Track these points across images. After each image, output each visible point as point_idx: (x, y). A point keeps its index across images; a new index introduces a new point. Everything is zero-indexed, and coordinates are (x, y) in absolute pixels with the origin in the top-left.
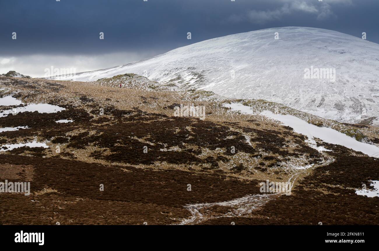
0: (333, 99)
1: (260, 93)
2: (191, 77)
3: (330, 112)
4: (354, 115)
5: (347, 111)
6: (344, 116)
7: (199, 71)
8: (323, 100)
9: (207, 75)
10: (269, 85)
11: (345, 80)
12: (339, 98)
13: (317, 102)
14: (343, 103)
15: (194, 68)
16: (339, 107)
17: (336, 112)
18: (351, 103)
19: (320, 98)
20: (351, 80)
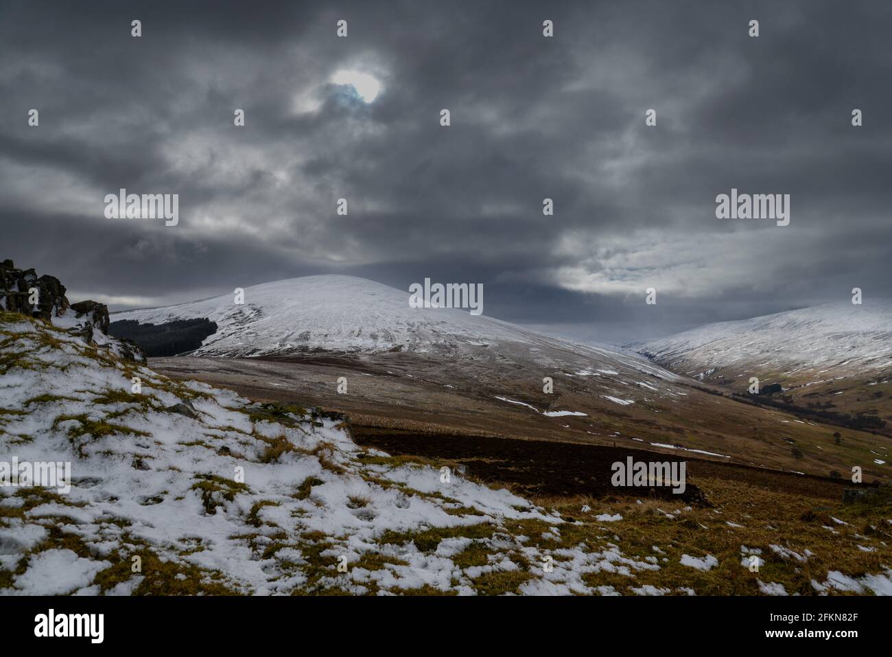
0: (368, 330)
1: (309, 325)
2: (251, 311)
3: (366, 341)
4: (386, 343)
5: (380, 340)
6: (378, 344)
7: (258, 307)
8: (360, 331)
9: (264, 311)
10: (316, 319)
11: (376, 316)
12: (374, 330)
13: (356, 333)
14: (377, 333)
15: (254, 305)
16: (374, 337)
17: (371, 341)
18: (383, 334)
19: (358, 330)
20: (381, 315)
